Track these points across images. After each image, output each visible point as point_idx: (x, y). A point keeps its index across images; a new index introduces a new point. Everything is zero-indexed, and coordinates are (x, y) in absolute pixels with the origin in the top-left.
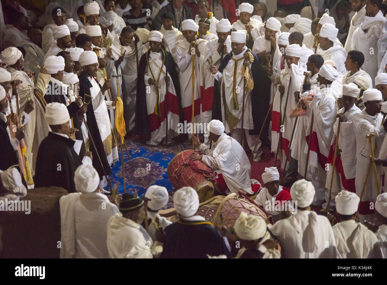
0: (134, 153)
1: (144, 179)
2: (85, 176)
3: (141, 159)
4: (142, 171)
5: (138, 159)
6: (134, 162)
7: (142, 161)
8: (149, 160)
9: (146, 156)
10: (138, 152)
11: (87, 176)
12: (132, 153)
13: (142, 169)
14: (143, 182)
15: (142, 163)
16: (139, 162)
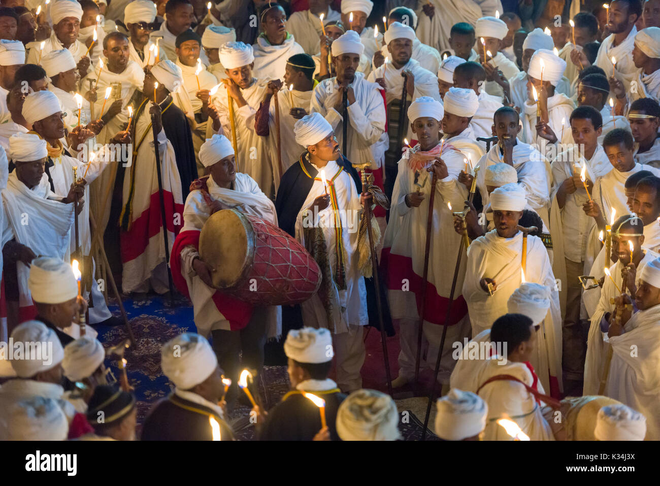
0: (138, 307)
1: (153, 360)
3: (150, 318)
4: (150, 345)
5: (143, 319)
6: (135, 325)
7: (152, 322)
8: (167, 322)
9: (161, 313)
10: (146, 305)
12: (134, 306)
13: (150, 340)
14: (151, 364)
15: (151, 327)
16: (145, 326)
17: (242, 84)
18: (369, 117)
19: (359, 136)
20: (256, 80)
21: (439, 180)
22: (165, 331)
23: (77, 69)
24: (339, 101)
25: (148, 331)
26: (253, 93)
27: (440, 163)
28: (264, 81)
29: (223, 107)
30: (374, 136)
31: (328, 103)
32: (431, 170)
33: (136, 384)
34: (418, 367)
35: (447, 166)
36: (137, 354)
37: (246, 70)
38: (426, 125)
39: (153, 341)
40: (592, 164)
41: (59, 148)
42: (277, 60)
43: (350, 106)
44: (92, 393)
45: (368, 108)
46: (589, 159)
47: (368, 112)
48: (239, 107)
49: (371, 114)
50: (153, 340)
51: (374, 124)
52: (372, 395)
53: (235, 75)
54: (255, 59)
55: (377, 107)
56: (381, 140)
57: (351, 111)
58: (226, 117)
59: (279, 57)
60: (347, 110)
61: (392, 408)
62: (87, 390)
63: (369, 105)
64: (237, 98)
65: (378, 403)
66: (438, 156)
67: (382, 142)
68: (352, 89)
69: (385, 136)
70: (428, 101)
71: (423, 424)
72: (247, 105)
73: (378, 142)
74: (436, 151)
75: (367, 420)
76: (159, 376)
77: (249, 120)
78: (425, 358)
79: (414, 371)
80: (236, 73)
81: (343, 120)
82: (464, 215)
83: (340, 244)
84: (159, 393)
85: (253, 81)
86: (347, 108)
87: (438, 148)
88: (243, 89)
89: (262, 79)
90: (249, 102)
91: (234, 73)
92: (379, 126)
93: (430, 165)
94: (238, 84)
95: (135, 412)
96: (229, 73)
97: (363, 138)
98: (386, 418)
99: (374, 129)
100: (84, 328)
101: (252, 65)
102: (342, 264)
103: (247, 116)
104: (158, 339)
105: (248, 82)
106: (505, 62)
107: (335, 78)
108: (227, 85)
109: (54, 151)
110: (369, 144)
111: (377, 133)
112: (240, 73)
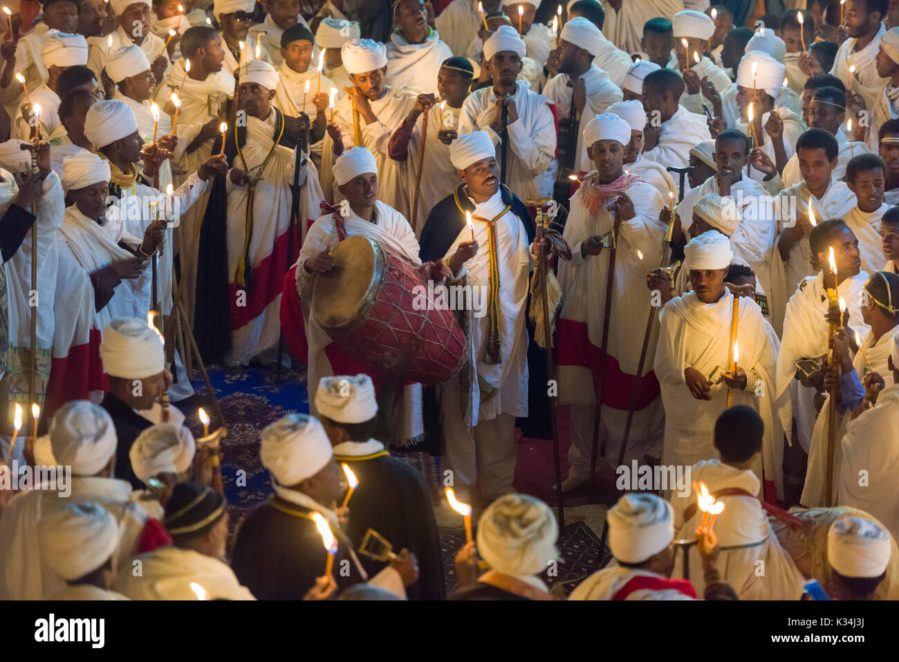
0: (231, 383)
1: (249, 452)
2: (78, 431)
3: (247, 398)
4: (246, 432)
5: (239, 398)
6: (227, 405)
7: (249, 403)
8: (269, 403)
9: (262, 390)
10: (242, 380)
11: (82, 432)
12: (225, 381)
13: (246, 425)
14: (247, 457)
15: (248, 409)
16: (239, 407)
17: (372, 94)
18: (535, 140)
19: (520, 163)
20: (389, 89)
21: (623, 222)
22: (265, 415)
23: (152, 71)
24: (497, 118)
25: (244, 413)
26: (385, 107)
27: (625, 200)
28: (400, 91)
29: (346, 123)
30: (541, 164)
31: (482, 121)
32: (613, 209)
33: (228, 482)
34: (593, 466)
35: (634, 203)
36: (229, 444)
37: (376, 76)
38: (608, 151)
39: (250, 427)
40: (824, 205)
41: (132, 175)
42: (417, 64)
43: (511, 125)
44: (170, 493)
45: (534, 127)
46: (820, 198)
47: (533, 133)
48: (368, 123)
49: (538, 135)
50: (251, 425)
51: (541, 148)
52: (524, 502)
53: (361, 81)
54: (389, 62)
55: (546, 126)
56: (549, 170)
57: (512, 132)
58: (350, 137)
59: (419, 60)
60: (506, 129)
61: (549, 520)
62: (162, 489)
63: (535, 124)
64: (364, 112)
65: (531, 513)
66: (622, 190)
67: (551, 172)
68: (514, 103)
69: (554, 164)
70: (612, 118)
71: (600, 539)
72: (377, 122)
73: (545, 172)
74: (618, 184)
75: (515, 535)
76: (257, 473)
77: (381, 140)
78: (603, 453)
79: (589, 470)
80: (364, 79)
81: (501, 142)
82: (672, 272)
83: (494, 304)
84: (257, 495)
85: (385, 91)
86: (508, 127)
87: (622, 181)
88: (372, 101)
89: (398, 89)
90: (380, 117)
91: (362, 79)
92: (548, 151)
93: (612, 202)
94: (366, 94)
95: (226, 518)
96: (354, 79)
97: (527, 167)
98: (540, 533)
99: (541, 155)
100: (167, 409)
101: (385, 69)
102: (496, 330)
103: (377, 136)
104: (258, 424)
105: (378, 93)
106: (712, 69)
107: (491, 88)
108: (351, 96)
109: (124, 179)
110: (534, 174)
111: (544, 160)
112: (369, 80)
